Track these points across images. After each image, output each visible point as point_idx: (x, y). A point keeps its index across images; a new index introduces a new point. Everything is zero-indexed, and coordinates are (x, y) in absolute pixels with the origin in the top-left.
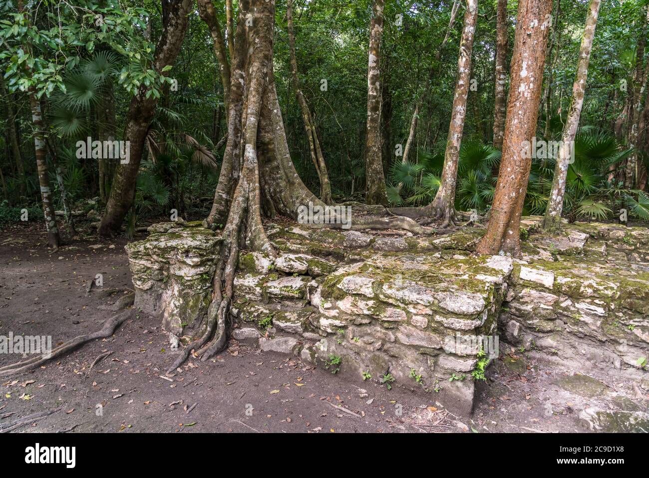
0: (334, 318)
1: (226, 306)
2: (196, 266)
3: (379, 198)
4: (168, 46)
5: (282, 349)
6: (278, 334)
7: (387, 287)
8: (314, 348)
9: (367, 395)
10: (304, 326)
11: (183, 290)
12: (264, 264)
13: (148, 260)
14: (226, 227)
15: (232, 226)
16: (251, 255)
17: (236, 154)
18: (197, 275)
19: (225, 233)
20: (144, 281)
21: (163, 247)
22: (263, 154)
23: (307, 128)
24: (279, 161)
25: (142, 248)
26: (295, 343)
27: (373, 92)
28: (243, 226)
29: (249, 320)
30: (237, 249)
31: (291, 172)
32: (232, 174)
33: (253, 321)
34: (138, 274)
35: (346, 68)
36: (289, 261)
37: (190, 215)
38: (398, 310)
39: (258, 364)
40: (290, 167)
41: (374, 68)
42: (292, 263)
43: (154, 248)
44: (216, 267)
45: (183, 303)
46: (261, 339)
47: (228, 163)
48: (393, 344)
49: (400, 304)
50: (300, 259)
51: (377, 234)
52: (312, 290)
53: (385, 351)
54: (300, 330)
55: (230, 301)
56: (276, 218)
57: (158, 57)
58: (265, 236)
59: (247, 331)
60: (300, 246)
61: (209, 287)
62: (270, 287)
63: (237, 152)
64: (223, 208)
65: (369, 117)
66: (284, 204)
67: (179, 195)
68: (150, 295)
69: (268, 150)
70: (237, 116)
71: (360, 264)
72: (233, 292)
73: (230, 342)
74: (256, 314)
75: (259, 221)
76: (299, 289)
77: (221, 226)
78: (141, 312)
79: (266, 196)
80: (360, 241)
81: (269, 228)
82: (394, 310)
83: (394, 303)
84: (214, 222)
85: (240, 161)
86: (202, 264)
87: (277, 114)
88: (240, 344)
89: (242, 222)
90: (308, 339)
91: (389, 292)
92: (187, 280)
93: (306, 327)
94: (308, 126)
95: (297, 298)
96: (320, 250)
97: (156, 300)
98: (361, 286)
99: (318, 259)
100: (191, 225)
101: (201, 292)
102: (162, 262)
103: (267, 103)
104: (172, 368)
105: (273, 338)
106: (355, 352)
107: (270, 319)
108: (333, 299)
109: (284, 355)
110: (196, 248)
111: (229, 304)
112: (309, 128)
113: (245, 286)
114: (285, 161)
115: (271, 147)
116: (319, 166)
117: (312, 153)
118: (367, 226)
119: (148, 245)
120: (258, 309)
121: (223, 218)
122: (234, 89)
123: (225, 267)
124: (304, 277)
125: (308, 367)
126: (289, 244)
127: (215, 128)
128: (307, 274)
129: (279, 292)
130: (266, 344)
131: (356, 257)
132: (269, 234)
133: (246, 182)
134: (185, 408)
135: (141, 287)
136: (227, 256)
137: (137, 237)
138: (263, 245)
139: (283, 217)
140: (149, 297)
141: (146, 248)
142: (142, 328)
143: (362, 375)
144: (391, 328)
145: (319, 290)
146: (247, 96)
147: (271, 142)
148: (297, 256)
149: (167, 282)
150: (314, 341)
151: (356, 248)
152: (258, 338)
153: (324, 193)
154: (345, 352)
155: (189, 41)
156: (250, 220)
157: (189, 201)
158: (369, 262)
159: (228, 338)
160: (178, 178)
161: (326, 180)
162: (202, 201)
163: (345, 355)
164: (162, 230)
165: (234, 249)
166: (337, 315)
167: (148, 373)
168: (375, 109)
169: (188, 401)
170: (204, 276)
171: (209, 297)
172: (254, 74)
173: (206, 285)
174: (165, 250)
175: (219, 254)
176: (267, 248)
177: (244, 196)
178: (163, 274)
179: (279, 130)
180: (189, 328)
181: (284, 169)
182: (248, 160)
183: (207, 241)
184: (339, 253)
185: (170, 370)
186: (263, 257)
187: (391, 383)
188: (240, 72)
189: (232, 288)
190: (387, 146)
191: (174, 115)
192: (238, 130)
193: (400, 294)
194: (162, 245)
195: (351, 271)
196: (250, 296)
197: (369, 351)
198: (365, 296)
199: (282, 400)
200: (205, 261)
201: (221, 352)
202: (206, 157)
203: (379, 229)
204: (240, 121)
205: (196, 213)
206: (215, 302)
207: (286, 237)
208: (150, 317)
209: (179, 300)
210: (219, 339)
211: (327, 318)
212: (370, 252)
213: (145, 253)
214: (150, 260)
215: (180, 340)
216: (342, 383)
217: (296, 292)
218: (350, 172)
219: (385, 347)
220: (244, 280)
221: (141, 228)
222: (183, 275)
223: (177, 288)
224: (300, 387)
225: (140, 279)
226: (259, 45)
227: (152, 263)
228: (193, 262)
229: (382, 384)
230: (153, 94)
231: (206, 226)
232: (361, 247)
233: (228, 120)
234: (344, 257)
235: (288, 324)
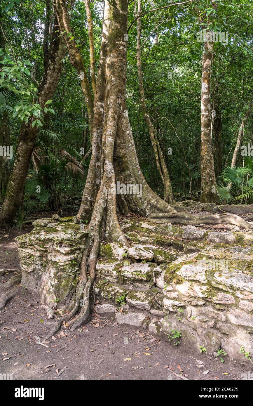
0: (175, 299)
1: (90, 286)
2: (67, 254)
3: (212, 197)
4: (47, 85)
5: (133, 322)
6: (131, 309)
7: (218, 275)
8: (159, 323)
9: (203, 366)
10: (151, 304)
11: (57, 273)
12: (119, 252)
13: (31, 249)
14: (90, 223)
15: (95, 222)
16: (110, 245)
17: (98, 166)
18: (68, 261)
19: (90, 227)
20: (28, 266)
21: (43, 239)
22: (118, 165)
23: (153, 143)
24: (131, 170)
25: (27, 240)
26: (144, 318)
27: (206, 112)
28: (103, 222)
29: (107, 298)
30: (99, 240)
31: (140, 179)
32: (95, 181)
33: (111, 298)
34: (24, 260)
35: (184, 93)
36: (139, 251)
37: (64, 210)
38: (227, 295)
39: (114, 335)
40: (140, 175)
41: (206, 93)
42: (141, 252)
43: (36, 240)
44: (83, 255)
45: (58, 283)
46: (117, 314)
47: (92, 173)
48: (225, 323)
49: (229, 290)
50: (147, 249)
51: (209, 228)
52: (157, 274)
53: (218, 329)
54: (148, 307)
55: (93, 281)
56: (129, 215)
57: (41, 94)
58: (120, 230)
59: (106, 307)
60: (147, 238)
61: (77, 271)
62: (124, 272)
63: (99, 164)
64: (88, 207)
65: (203, 133)
66: (135, 204)
67: (56, 195)
68: (33, 276)
69: (122, 162)
70: (99, 137)
71: (196, 254)
72: (96, 275)
73: (93, 315)
74: (113, 293)
75: (116, 218)
76: (147, 273)
77: (87, 222)
78: (26, 289)
79: (121, 198)
80: (195, 235)
81: (123, 224)
82: (224, 294)
83: (224, 289)
84: (81, 219)
85: (101, 171)
86: (72, 252)
87: (129, 134)
88: (101, 317)
89: (102, 219)
90: (155, 315)
91: (219, 279)
92: (61, 265)
93: (152, 305)
94: (154, 141)
95: (146, 281)
96: (164, 242)
97: (37, 280)
98: (196, 274)
99: (162, 249)
100: (65, 220)
101: (71, 274)
102: (42, 250)
103: (121, 126)
104: (49, 336)
105: (126, 313)
106: (193, 329)
107: (124, 297)
108: (173, 283)
109: (135, 328)
110: (68, 240)
111: (92, 285)
112: (154, 143)
113: (105, 270)
114: (136, 170)
115: (125, 160)
116: (163, 173)
117: (157, 162)
118: (202, 222)
119: (32, 238)
120: (115, 289)
121: (88, 215)
122: (96, 116)
123: (89, 255)
124: (151, 263)
125: (154, 339)
126: (139, 236)
127: (83, 143)
128: (153, 261)
129: (131, 276)
130: (121, 318)
131: (193, 248)
132: (123, 228)
133: (105, 188)
134: (57, 371)
135: (26, 270)
136: (91, 246)
137: (25, 228)
138: (118, 237)
139: (134, 214)
140: (32, 277)
141: (30, 240)
142: (26, 302)
143: (199, 348)
144: (222, 310)
145: (163, 274)
146: (106, 121)
147: (125, 156)
148: (145, 246)
149: (45, 266)
150: (159, 317)
151: (192, 240)
152: (115, 313)
153: (167, 194)
154: (184, 328)
155: (64, 79)
156: (108, 217)
157: (64, 199)
158: (203, 252)
159: (91, 311)
160: (55, 182)
161: (168, 184)
162: (74, 199)
163: (185, 331)
164: (43, 224)
165: (97, 240)
166: (177, 297)
167: (30, 340)
168: (207, 125)
169: (60, 365)
170: (74, 262)
171: (77, 278)
172: (111, 105)
173: (74, 269)
174: (44, 242)
175: (85, 244)
176: (121, 240)
177: (104, 199)
178: (42, 260)
179: (130, 146)
180: (62, 303)
181: (135, 176)
182: (107, 171)
183: (76, 234)
184: (179, 244)
185: (46, 338)
186: (119, 247)
187: (224, 357)
188: (101, 103)
189: (95, 272)
190: (218, 154)
191: (53, 135)
192: (99, 148)
193: (229, 282)
194: (42, 237)
195: (188, 260)
196: (108, 278)
197: (204, 329)
198: (199, 282)
199: (133, 367)
200: (74, 250)
201: (86, 323)
202: (76, 166)
203: (211, 224)
204: (101, 141)
205: (69, 209)
206: (81, 283)
207: (136, 231)
208: (33, 293)
209: (54, 281)
210: (85, 313)
211: (169, 298)
212: (204, 244)
213: (29, 243)
214: (33, 249)
215: (55, 313)
216: (182, 354)
217: (144, 276)
218: (188, 175)
219: (218, 326)
220: (104, 266)
221: (28, 221)
222: (58, 261)
223: (53, 271)
224: (148, 357)
225: (25, 264)
226: (114, 83)
227: (34, 251)
228: (65, 251)
229: (216, 357)
230: (37, 123)
231: (75, 221)
232: (196, 239)
233: (92, 140)
234: (182, 247)
235: (139, 302)
